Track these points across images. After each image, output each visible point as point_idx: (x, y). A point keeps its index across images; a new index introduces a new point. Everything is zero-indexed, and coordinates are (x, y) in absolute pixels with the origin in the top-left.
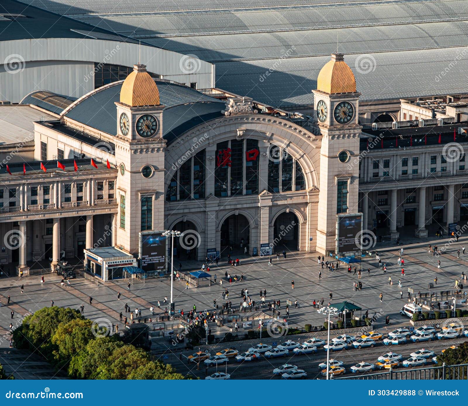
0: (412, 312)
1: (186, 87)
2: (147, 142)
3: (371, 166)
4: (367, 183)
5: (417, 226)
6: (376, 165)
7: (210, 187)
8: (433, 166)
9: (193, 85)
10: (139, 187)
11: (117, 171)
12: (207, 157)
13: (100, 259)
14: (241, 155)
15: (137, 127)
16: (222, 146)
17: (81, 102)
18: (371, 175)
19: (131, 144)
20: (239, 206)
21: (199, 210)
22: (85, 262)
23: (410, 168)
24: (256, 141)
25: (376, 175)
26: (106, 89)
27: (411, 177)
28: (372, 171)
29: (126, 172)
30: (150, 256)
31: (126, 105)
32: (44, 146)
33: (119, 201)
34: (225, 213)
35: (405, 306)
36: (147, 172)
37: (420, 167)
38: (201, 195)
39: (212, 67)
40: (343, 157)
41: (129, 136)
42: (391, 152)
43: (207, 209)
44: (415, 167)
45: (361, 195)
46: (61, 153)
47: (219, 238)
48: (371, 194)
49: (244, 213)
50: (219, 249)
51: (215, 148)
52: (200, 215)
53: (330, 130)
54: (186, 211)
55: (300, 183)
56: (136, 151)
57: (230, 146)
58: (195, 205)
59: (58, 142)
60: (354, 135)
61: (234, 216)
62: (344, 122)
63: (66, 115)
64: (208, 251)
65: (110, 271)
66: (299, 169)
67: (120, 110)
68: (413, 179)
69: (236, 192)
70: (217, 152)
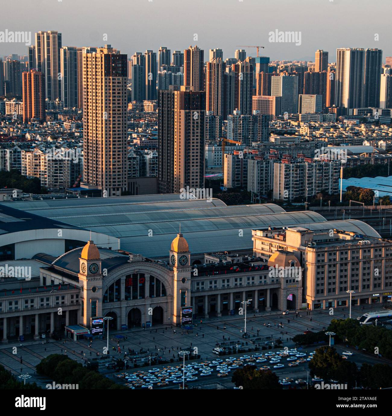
0: (218, 352)
1: (107, 249)
2: (94, 276)
3: (196, 285)
4: (194, 292)
5: (217, 312)
6: (198, 284)
7: (123, 296)
8: (223, 284)
9: (110, 248)
10: (91, 296)
11: (80, 289)
12: (122, 282)
13: (73, 331)
14: (137, 281)
15: (89, 269)
16: (128, 277)
17: (61, 258)
18: (196, 289)
19: (87, 277)
20: (136, 304)
21: (118, 307)
22: (66, 332)
23: (213, 285)
24: (144, 274)
25: (198, 288)
26: (73, 252)
27: (214, 289)
28: (196, 287)
29: (84, 290)
30: (96, 328)
31: (84, 259)
32: (44, 279)
33: (81, 303)
34: (130, 308)
35: (215, 349)
36: (94, 289)
37: (217, 285)
38: (119, 299)
39: (119, 240)
40: (184, 280)
41: (86, 273)
42: (205, 278)
43: (122, 306)
44: (215, 285)
45: (192, 298)
46: (53, 282)
47: (127, 319)
48: (196, 297)
49: (139, 307)
50: (127, 325)
51: (125, 278)
52: (118, 309)
53: (177, 268)
54: (112, 307)
55: (164, 293)
56: (89, 280)
57: (132, 277)
58: (116, 304)
59: (51, 277)
60: (189, 270)
61: (133, 309)
62: (184, 265)
63: (54, 264)
64: (122, 325)
65: (77, 336)
66: (163, 286)
67: (81, 261)
68: (215, 290)
69: (135, 298)
70: (126, 280)
